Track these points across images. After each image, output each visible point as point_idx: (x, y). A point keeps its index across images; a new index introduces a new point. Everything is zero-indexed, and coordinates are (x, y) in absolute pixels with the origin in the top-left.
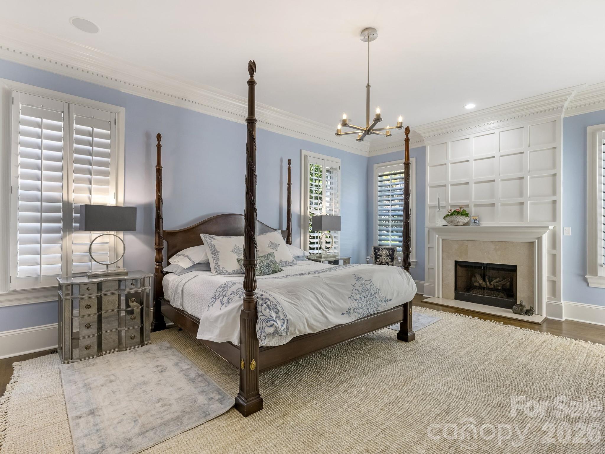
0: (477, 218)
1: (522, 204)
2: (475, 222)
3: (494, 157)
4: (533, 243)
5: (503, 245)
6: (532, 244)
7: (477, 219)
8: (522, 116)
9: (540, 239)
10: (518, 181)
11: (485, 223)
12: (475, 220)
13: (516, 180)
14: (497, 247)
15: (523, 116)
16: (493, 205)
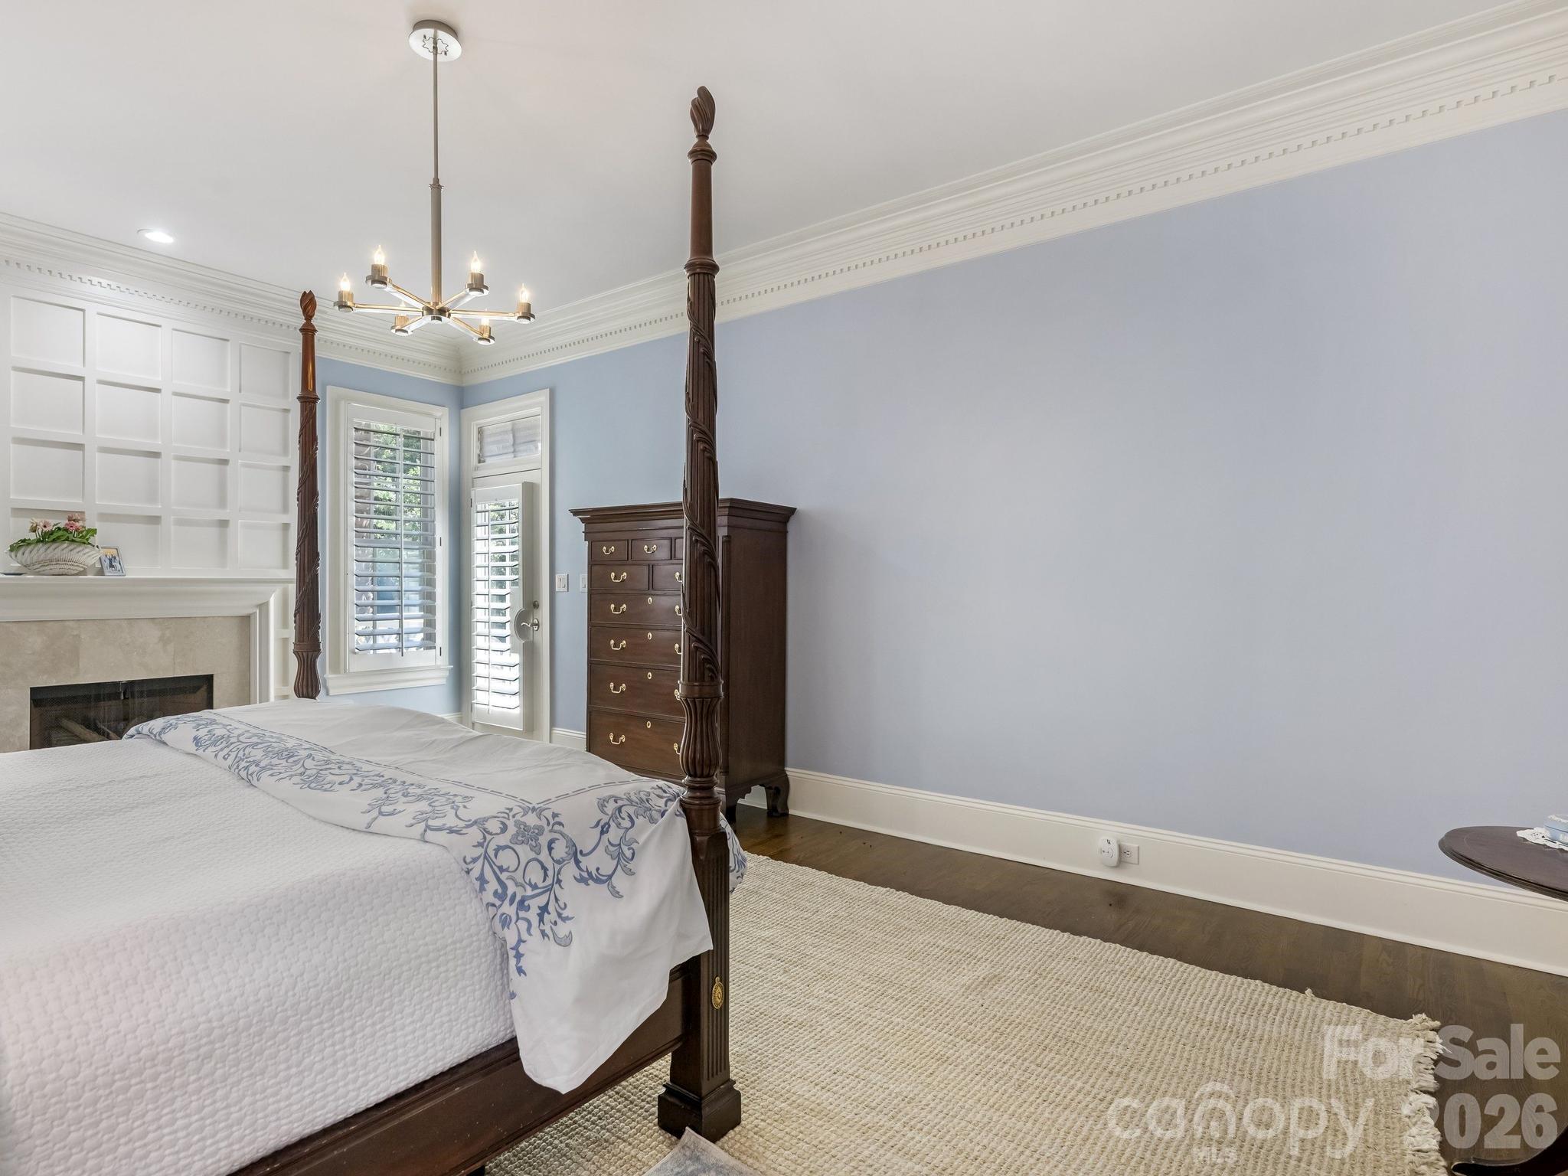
0: (114, 552)
1: (224, 524)
2: (111, 566)
3: (158, 391)
4: (249, 617)
5: (178, 627)
6: (246, 620)
7: (115, 558)
8: (221, 311)
9: (263, 607)
10: (216, 467)
11: (136, 569)
12: (110, 560)
13: (209, 463)
14: (168, 633)
15: (223, 313)
16: (155, 520)
